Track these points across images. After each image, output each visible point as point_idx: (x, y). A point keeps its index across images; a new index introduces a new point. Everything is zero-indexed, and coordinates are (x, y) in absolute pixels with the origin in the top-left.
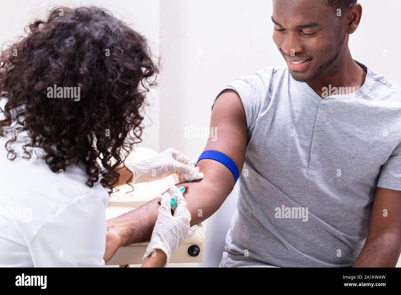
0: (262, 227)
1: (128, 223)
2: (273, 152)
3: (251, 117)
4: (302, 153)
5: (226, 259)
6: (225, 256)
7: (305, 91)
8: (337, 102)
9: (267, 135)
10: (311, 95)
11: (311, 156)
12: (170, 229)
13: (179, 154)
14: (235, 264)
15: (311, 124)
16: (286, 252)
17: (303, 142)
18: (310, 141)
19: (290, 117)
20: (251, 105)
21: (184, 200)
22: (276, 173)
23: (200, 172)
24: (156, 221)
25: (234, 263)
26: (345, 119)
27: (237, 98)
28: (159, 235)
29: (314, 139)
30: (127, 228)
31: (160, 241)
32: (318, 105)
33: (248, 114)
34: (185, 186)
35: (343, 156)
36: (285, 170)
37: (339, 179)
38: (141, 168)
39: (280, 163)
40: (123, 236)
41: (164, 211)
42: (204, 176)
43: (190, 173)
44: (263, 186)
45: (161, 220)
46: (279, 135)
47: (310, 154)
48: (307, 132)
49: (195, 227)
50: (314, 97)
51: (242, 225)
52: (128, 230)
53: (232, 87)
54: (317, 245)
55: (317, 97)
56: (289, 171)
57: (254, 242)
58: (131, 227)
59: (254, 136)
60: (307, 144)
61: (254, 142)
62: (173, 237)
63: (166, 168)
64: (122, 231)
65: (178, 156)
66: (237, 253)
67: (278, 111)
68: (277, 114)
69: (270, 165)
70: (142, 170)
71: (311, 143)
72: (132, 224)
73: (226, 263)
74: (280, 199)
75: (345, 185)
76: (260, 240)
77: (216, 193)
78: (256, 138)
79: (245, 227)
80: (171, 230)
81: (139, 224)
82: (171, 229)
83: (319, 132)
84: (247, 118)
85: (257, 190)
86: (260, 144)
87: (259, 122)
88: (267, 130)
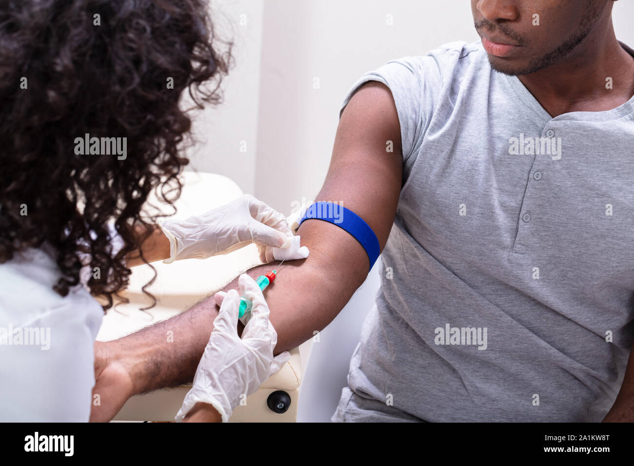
0: (420, 345)
1: (150, 349)
3: (411, 140)
4: (502, 219)
5: (346, 403)
6: (345, 399)
7: (520, 99)
8: (579, 125)
9: (437, 180)
10: (531, 108)
11: (519, 227)
12: (232, 363)
13: (263, 208)
14: (362, 416)
15: (526, 164)
16: (463, 395)
17: (505, 198)
18: (520, 197)
19: (484, 149)
20: (414, 116)
21: (264, 306)
22: (448, 252)
23: (301, 246)
24: (205, 346)
25: (360, 414)
26: (592, 159)
27: (389, 101)
28: (210, 375)
29: (528, 194)
30: (146, 360)
31: (211, 388)
32: (543, 129)
33: (407, 134)
34: (270, 275)
35: (583, 231)
36: (466, 248)
37: (570, 273)
38: (187, 233)
39: (457, 235)
40: (137, 377)
41: (224, 327)
42: (310, 254)
43: (283, 246)
44: (426, 269)
45: (217, 345)
46: (461, 181)
47: (518, 223)
48: (517, 179)
49: (285, 356)
50: (536, 113)
51: (383, 336)
52: (149, 365)
53: (381, 77)
54: (526, 382)
55: (541, 112)
56: (474, 251)
57: (404, 371)
58: (154, 357)
59: (414, 177)
60: (513, 203)
61: (413, 187)
62: (237, 380)
63: (236, 235)
64: (136, 365)
65: (260, 213)
66: (367, 397)
67: (464, 134)
68: (461, 140)
69: (440, 236)
70: (191, 236)
71: (523, 200)
72: (157, 352)
73: (347, 412)
74: (458, 295)
75: (581, 284)
76: (416, 369)
77: (329, 291)
78: (416, 180)
79: (388, 342)
80: (234, 367)
81: (173, 351)
82: (234, 364)
83: (539, 181)
84: (403, 143)
85: (415, 274)
86: (424, 194)
87: (424, 151)
88: (437, 170)
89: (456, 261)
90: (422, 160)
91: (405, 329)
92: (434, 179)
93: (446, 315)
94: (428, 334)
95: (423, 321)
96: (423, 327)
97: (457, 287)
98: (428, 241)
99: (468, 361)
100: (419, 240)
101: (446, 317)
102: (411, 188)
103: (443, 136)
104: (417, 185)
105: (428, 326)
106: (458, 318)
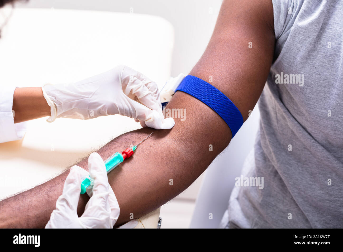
0: (283, 193)
1: (3, 224)
2: (308, 91)
3: (282, 22)
9: (302, 61)
20: (287, 1)
33: (279, 17)
41: (64, 207)
44: (292, 130)
46: (324, 64)
61: (283, 64)
67: (331, 21)
68: (327, 26)
72: (10, 227)
78: (285, 59)
84: (275, 24)
85: (284, 133)
86: (291, 72)
87: (294, 35)
88: (303, 53)
89: (315, 131)
90: (291, 42)
91: (273, 176)
92: (300, 61)
93: (308, 171)
94: (290, 184)
95: (287, 172)
96: (287, 177)
97: (316, 151)
98: (294, 109)
99: (322, 213)
100: (288, 106)
101: (308, 172)
102: (281, 64)
103: (311, 24)
104: (286, 62)
105: (291, 177)
106: (317, 174)
